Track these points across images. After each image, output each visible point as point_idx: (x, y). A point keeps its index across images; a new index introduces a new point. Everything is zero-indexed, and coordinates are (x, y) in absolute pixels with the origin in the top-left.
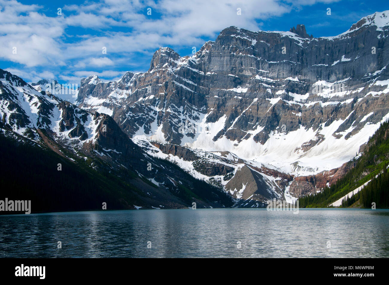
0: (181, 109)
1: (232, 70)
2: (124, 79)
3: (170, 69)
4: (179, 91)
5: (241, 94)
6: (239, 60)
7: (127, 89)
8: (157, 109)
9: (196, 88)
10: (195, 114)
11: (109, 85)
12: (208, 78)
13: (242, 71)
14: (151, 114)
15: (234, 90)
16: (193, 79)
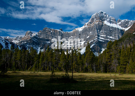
0: (34, 46)
1: (46, 37)
2: (16, 38)
3: (30, 36)
4: (34, 41)
5: (49, 43)
6: (48, 35)
7: (17, 40)
8: (28, 45)
9: (37, 41)
10: (37, 47)
11: (12, 39)
12: (40, 39)
13: (48, 38)
14: (27, 47)
15: (47, 42)
16: (37, 39)
